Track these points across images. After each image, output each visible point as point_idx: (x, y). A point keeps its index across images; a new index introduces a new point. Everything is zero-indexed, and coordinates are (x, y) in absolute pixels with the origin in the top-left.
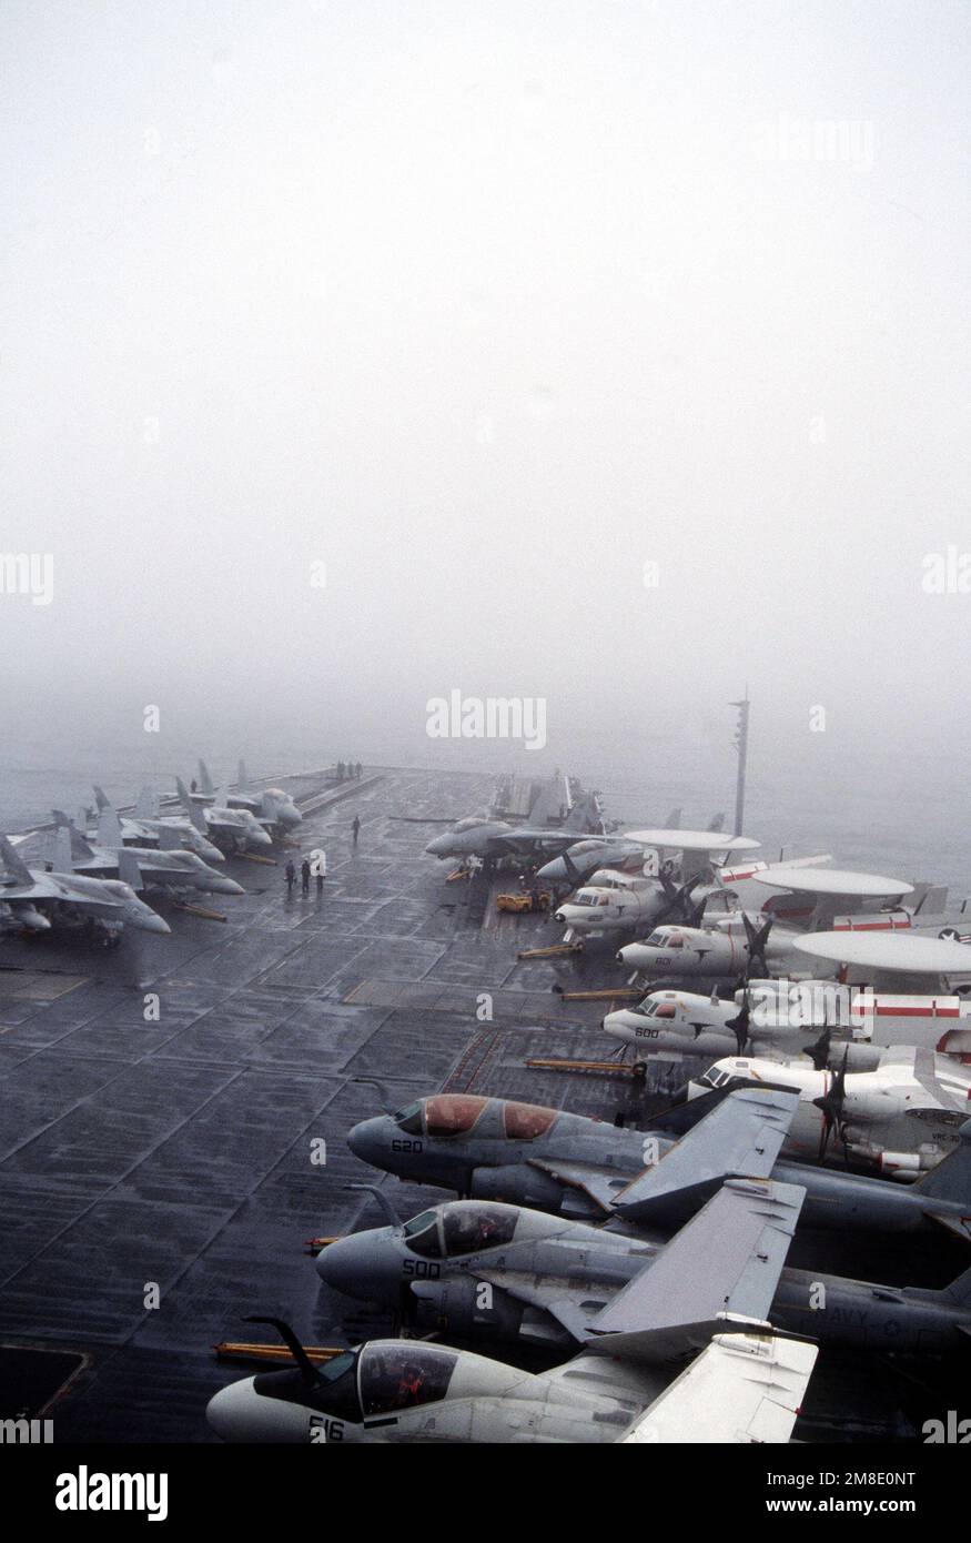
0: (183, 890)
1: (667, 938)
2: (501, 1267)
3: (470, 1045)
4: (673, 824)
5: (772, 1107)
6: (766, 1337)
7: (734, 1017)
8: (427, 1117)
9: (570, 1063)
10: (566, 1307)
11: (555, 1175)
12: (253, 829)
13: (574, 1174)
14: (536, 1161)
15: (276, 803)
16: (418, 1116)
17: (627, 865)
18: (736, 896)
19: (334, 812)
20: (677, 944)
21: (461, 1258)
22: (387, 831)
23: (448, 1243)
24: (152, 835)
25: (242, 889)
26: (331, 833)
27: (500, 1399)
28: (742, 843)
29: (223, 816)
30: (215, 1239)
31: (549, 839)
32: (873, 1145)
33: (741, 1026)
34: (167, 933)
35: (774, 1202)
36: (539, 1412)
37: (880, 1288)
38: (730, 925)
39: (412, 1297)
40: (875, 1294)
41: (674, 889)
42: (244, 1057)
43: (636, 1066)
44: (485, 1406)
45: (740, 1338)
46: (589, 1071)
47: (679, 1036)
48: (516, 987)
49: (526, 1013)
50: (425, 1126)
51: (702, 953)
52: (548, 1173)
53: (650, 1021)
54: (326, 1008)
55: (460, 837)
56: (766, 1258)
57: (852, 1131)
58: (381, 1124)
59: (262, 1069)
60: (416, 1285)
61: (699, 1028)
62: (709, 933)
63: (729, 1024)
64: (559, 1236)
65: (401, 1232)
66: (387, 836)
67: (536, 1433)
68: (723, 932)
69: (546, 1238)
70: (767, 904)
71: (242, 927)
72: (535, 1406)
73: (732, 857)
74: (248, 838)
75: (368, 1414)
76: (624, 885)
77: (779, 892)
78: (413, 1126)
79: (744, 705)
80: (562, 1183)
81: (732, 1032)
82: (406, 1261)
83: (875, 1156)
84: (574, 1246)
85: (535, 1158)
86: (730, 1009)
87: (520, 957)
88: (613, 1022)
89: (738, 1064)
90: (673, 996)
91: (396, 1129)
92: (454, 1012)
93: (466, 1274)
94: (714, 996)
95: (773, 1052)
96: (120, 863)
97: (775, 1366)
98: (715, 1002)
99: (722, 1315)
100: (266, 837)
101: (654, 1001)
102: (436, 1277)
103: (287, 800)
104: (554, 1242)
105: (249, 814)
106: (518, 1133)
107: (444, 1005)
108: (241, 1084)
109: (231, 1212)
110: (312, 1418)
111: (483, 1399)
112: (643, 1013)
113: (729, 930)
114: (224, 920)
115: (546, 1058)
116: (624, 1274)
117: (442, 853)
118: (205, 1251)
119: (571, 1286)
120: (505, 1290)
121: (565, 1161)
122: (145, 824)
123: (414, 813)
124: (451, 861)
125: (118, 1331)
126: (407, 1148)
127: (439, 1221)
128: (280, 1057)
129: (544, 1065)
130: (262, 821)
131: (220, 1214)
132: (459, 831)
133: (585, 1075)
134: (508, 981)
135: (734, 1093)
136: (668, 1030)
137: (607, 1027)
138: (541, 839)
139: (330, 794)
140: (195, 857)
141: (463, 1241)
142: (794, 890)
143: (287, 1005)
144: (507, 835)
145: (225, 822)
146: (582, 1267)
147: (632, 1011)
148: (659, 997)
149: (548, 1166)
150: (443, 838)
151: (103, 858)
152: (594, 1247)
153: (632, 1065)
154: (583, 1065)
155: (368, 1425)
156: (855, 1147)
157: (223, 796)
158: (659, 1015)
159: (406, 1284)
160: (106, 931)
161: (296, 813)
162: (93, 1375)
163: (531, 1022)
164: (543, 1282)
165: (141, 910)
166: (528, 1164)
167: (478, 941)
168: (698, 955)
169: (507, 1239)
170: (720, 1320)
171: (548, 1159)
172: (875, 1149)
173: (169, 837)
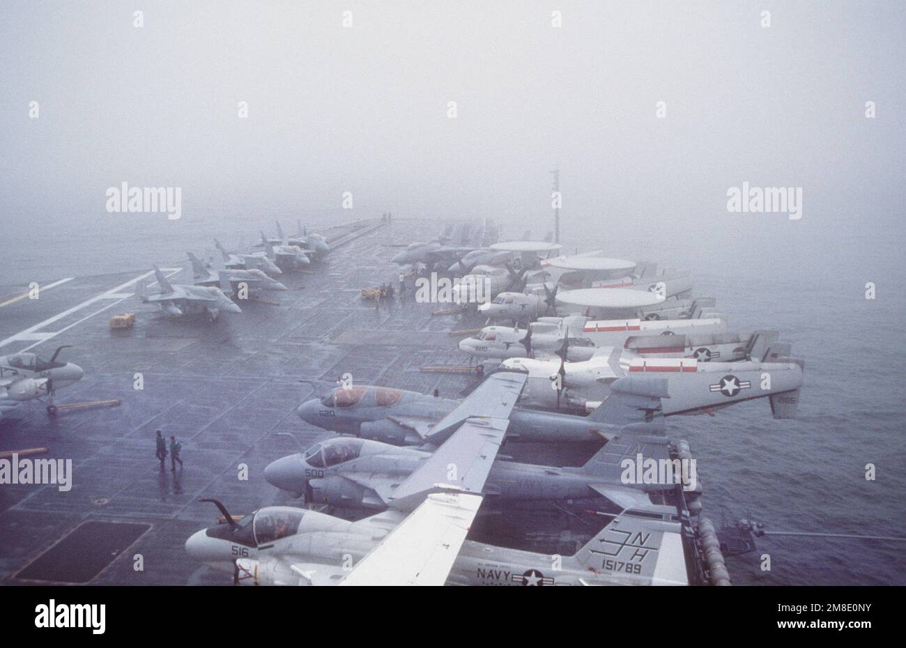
0: (256, 290)
1: (504, 299)
2: (354, 471)
3: (392, 362)
4: (525, 238)
5: (512, 381)
6: (456, 494)
7: (524, 337)
8: (336, 398)
9: (445, 367)
10: (383, 488)
11: (401, 423)
12: (300, 256)
13: (410, 423)
14: (392, 417)
15: (314, 241)
16: (331, 398)
17: (493, 262)
18: (550, 275)
19: (353, 244)
20: (510, 302)
21: (334, 467)
22: (379, 252)
23: (327, 461)
24: (244, 263)
25: (285, 288)
26: (348, 256)
27: (324, 533)
28: (557, 246)
29: (285, 250)
30: (232, 466)
31: (460, 251)
32: (582, 399)
33: (527, 342)
34: (240, 313)
35: (492, 429)
36: (344, 538)
37: (550, 468)
38: (538, 290)
39: (310, 489)
40: (546, 472)
41: (515, 274)
42: (271, 374)
43: (477, 367)
44: (317, 536)
45: (442, 495)
46: (454, 371)
47: (497, 350)
48: (427, 330)
49: (428, 343)
50: (335, 402)
51: (523, 306)
52: (398, 423)
53: (483, 342)
54: (321, 346)
55: (412, 253)
56: (485, 457)
57: (571, 392)
58: (315, 403)
59: (279, 380)
60: (312, 482)
61: (508, 345)
62: (527, 295)
63: (521, 341)
64: (384, 453)
65: (304, 455)
66: (379, 255)
67: (342, 548)
68: (535, 294)
69: (376, 454)
70: (561, 278)
71: (286, 308)
72: (342, 535)
73: (550, 254)
74: (298, 261)
75: (259, 542)
76: (489, 273)
77: (566, 271)
78: (329, 403)
79: (556, 172)
80: (404, 427)
81: (523, 345)
82: (306, 470)
83: (582, 404)
84: (392, 457)
85: (392, 415)
86: (523, 333)
87: (433, 314)
88: (463, 344)
89: (515, 362)
90: (494, 329)
91: (322, 405)
92: (389, 345)
93: (336, 475)
94: (516, 327)
95: (545, 355)
96: (220, 278)
97: (459, 508)
98: (516, 330)
99: (436, 485)
100: (307, 260)
101: (485, 332)
102: (322, 477)
103: (321, 239)
104: (381, 456)
105: (298, 248)
106: (383, 403)
107: (385, 342)
108: (266, 388)
109: (244, 452)
110: (233, 547)
111: (316, 533)
112: (479, 338)
113: (538, 293)
114: (278, 305)
115: (432, 366)
116: (410, 469)
117: (402, 262)
118: (225, 472)
119: (389, 478)
120: (354, 482)
121: (409, 416)
122: (242, 257)
123: (396, 242)
124: (407, 266)
125: (170, 512)
126: (326, 414)
127: (322, 449)
128: (289, 373)
129: (430, 369)
130: (307, 251)
131: (237, 454)
132: (409, 250)
133: (451, 373)
134: (423, 327)
135: (492, 376)
136: (492, 347)
137: (461, 347)
138: (455, 251)
139: (354, 235)
140: (261, 272)
141: (334, 459)
142: (578, 269)
143: (300, 347)
144: (438, 250)
145: (288, 254)
146: (394, 467)
147: (474, 338)
148: (487, 330)
149: (398, 419)
150: (401, 253)
151: (214, 277)
152: (402, 457)
153: (475, 366)
154: (450, 368)
155: (260, 549)
156: (572, 400)
157: (286, 240)
158: (487, 339)
159: (307, 482)
160: (211, 314)
161: (327, 246)
162: (154, 533)
163: (429, 348)
164: (375, 476)
165: (226, 302)
166: (388, 418)
167: (413, 307)
168: (521, 307)
169: (357, 456)
170: (435, 487)
171: (399, 415)
172: (582, 401)
173: (251, 263)
